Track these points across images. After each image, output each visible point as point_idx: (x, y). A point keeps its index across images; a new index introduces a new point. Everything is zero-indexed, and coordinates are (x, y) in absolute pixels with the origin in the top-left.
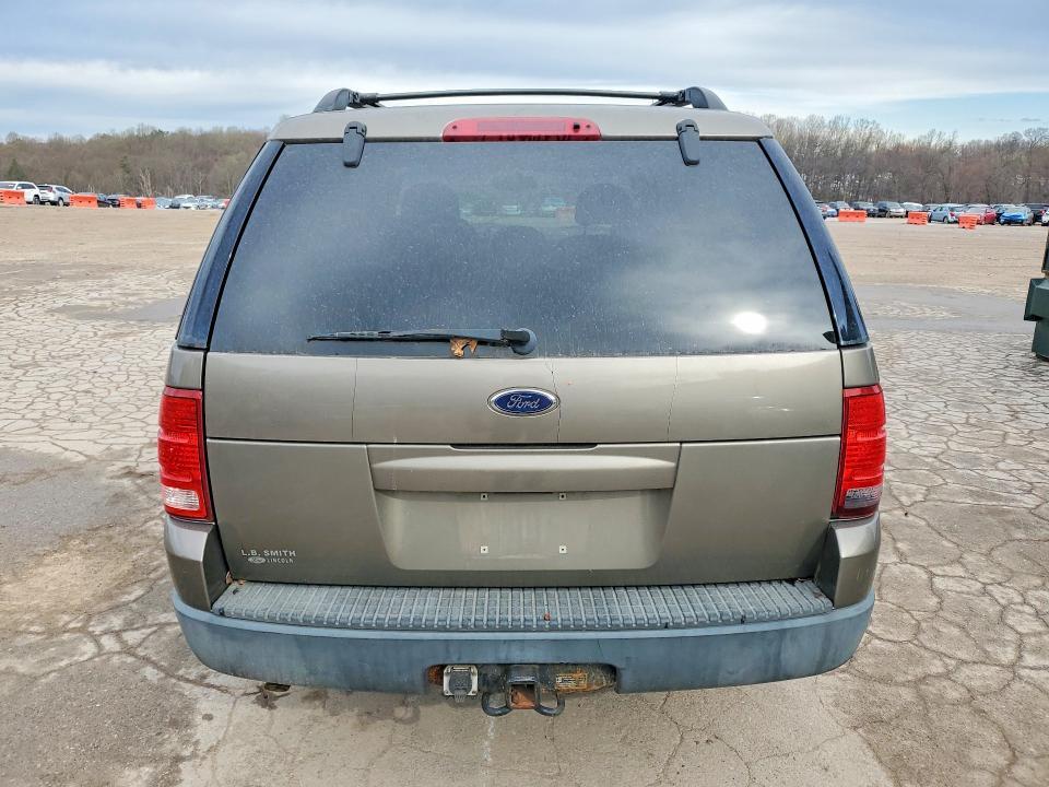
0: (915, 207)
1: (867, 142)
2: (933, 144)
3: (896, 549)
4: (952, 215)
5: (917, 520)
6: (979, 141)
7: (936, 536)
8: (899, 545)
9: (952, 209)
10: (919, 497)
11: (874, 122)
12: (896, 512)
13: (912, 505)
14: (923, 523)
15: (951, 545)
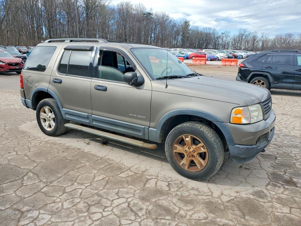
3: (28, 156)
5: (24, 168)
7: (17, 165)
8: (27, 158)
10: (25, 178)
12: (32, 168)
13: (27, 173)
14: (22, 167)
15: (12, 164)
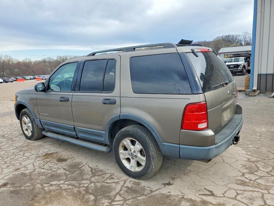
0: (32, 77)
1: (9, 61)
2: (27, 61)
4: (44, 78)
6: (37, 61)
9: (44, 76)
11: (9, 56)
